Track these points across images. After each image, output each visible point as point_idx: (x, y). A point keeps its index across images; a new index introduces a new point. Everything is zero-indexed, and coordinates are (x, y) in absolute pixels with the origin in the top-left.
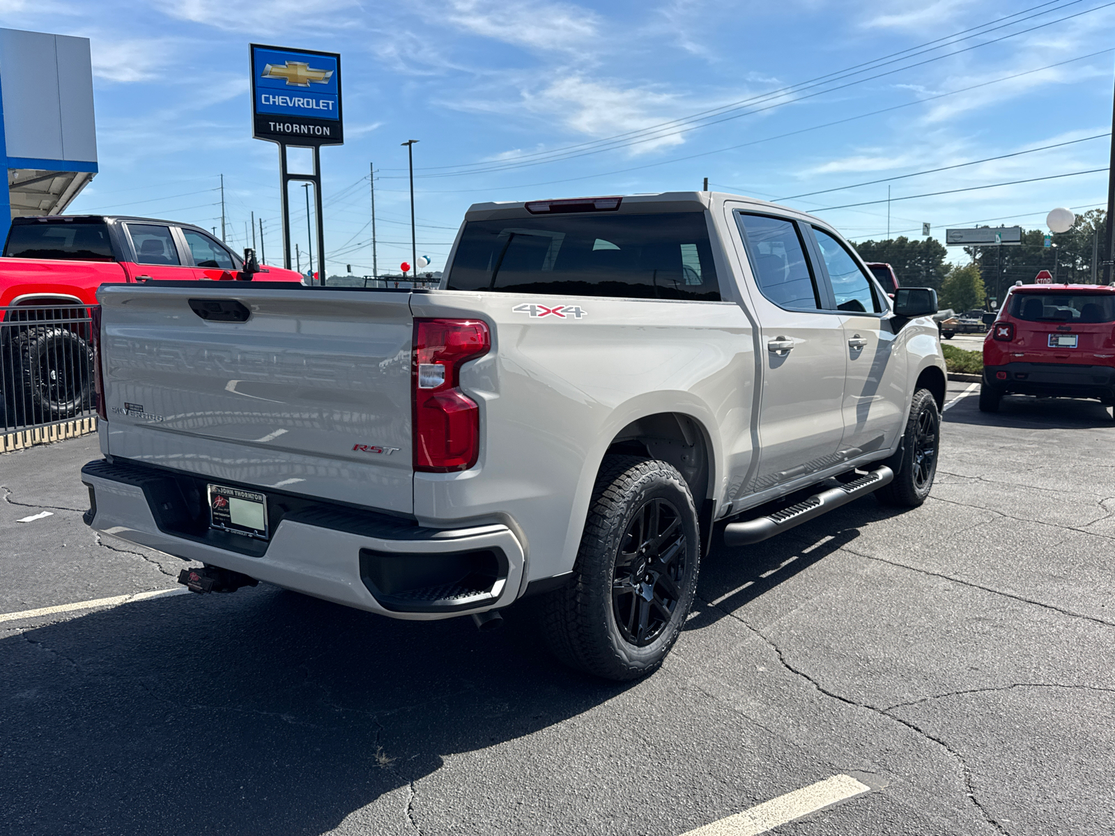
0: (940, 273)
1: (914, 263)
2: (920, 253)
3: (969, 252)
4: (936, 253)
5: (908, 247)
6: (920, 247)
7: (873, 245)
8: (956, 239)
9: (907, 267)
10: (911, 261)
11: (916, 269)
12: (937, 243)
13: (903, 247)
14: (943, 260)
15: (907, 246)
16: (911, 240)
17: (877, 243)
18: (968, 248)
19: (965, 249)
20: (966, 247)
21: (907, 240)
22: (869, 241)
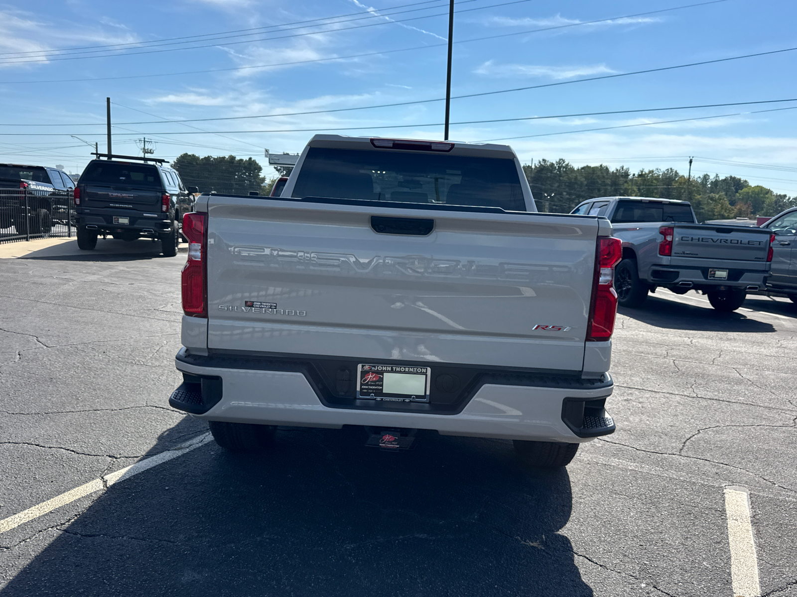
0: (259, 183)
1: (241, 175)
2: (245, 168)
3: (278, 170)
4: (255, 169)
5: (237, 163)
6: (244, 163)
7: (212, 159)
8: (275, 161)
9: (236, 177)
10: (239, 173)
11: (243, 179)
12: (256, 162)
13: (233, 163)
14: (260, 174)
15: (235, 162)
16: (238, 158)
17: (214, 159)
18: (277, 168)
19: (275, 168)
20: (276, 166)
21: (235, 158)
22: (209, 156)
